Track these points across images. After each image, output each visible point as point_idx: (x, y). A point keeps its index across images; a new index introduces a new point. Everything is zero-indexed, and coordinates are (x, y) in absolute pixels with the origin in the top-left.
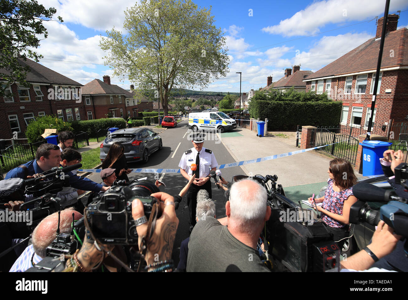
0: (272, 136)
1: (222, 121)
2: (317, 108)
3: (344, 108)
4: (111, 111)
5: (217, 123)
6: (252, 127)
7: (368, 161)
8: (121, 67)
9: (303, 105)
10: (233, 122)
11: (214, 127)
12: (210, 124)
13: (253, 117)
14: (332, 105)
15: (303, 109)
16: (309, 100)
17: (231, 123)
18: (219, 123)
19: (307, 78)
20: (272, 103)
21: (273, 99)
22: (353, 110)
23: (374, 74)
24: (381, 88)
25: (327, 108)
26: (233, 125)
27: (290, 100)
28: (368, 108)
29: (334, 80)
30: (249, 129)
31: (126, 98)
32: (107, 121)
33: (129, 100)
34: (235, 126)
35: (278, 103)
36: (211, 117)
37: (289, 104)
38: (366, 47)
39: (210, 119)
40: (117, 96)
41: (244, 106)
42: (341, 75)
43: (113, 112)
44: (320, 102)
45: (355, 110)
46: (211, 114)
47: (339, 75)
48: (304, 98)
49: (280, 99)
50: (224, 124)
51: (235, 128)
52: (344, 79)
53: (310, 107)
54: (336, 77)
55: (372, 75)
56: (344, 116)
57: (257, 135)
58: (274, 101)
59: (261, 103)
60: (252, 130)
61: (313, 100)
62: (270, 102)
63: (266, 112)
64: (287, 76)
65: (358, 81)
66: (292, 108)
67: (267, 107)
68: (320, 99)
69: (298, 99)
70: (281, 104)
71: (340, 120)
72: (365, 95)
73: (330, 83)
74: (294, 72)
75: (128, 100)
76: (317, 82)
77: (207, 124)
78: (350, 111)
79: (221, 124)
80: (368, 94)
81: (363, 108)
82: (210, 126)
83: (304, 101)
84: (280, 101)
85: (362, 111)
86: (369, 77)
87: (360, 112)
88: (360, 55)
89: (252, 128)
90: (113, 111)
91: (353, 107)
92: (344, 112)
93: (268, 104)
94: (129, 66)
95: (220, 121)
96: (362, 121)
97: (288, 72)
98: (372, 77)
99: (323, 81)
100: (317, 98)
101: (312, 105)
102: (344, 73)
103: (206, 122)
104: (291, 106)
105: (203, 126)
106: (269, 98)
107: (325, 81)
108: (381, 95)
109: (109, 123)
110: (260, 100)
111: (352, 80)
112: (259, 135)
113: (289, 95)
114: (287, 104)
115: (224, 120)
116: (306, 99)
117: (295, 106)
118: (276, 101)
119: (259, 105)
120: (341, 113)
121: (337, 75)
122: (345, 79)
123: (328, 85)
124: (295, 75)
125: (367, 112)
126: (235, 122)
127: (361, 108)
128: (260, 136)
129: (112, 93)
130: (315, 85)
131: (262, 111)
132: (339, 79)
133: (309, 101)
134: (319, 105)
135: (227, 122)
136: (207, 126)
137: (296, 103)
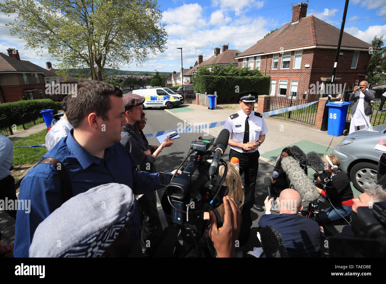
0: (221, 108)
1: (170, 97)
2: (252, 82)
3: (272, 81)
4: (27, 93)
5: (165, 99)
6: (198, 101)
7: (334, 118)
8: (36, 37)
9: (241, 79)
10: (180, 98)
11: (162, 104)
12: (157, 101)
13: (199, 92)
14: (263, 79)
15: (242, 83)
16: (245, 74)
17: (178, 98)
18: (167, 99)
19: (239, 55)
20: (216, 77)
21: (215, 74)
22: (279, 83)
23: (296, 52)
24: (301, 63)
25: (260, 81)
26: (181, 100)
27: (231, 75)
28: (291, 81)
29: (263, 57)
30: (196, 104)
31: (44, 76)
32: (29, 104)
33: (49, 79)
34: (183, 102)
35: (221, 78)
36: (157, 93)
37: (231, 78)
38: (286, 29)
39: (157, 96)
40: (32, 74)
41: (176, 84)
42: (270, 52)
43: (30, 94)
44: (254, 77)
45: (281, 83)
46: (157, 91)
47: (268, 53)
48: (241, 73)
49: (223, 74)
50: (172, 100)
51: (183, 103)
52: (271, 56)
53: (247, 81)
54: (265, 54)
55: (294, 53)
56: (272, 88)
57: (209, 108)
58: (218, 76)
59: (207, 78)
60: (198, 104)
61: (249, 75)
62: (215, 77)
63: (211, 86)
64: (217, 55)
65: (284, 58)
66: (233, 82)
67: (212, 81)
68: (254, 74)
69: (237, 74)
70: (224, 79)
71: (269, 92)
72: (289, 70)
73: (260, 60)
74: (224, 51)
75: (47, 79)
76: (248, 59)
77: (154, 101)
78: (277, 84)
79: (170, 100)
80: (292, 69)
81: (287, 80)
82: (158, 103)
83: (242, 75)
84: (223, 76)
85: (286, 83)
86: (292, 55)
87: (286, 85)
88: (282, 36)
89: (198, 103)
90: (30, 92)
91: (279, 80)
92: (272, 85)
93: (213, 79)
94: (47, 36)
95: (168, 97)
96: (287, 92)
97: (218, 51)
98: (294, 54)
99: (254, 59)
100: (251, 73)
101: (249, 79)
102: (272, 51)
103: (153, 99)
104: (233, 80)
105: (150, 103)
106: (212, 73)
107: (255, 58)
108: (302, 70)
109: (33, 106)
110: (204, 75)
111: (278, 57)
112: (210, 108)
113: (229, 71)
114: (229, 78)
115: (171, 96)
116: (243, 74)
117: (236, 80)
118: (219, 75)
119: (205, 80)
120: (270, 86)
121: (266, 53)
122: (273, 56)
123: (258, 62)
124: (225, 53)
125: (291, 84)
126: (182, 97)
127: (287, 81)
128: (212, 109)
129: (25, 70)
130: (246, 62)
131: (208, 86)
132: (268, 56)
133: (246, 76)
134: (254, 79)
135: (175, 98)
136: (154, 103)
137: (236, 77)
